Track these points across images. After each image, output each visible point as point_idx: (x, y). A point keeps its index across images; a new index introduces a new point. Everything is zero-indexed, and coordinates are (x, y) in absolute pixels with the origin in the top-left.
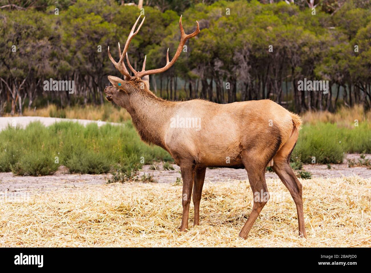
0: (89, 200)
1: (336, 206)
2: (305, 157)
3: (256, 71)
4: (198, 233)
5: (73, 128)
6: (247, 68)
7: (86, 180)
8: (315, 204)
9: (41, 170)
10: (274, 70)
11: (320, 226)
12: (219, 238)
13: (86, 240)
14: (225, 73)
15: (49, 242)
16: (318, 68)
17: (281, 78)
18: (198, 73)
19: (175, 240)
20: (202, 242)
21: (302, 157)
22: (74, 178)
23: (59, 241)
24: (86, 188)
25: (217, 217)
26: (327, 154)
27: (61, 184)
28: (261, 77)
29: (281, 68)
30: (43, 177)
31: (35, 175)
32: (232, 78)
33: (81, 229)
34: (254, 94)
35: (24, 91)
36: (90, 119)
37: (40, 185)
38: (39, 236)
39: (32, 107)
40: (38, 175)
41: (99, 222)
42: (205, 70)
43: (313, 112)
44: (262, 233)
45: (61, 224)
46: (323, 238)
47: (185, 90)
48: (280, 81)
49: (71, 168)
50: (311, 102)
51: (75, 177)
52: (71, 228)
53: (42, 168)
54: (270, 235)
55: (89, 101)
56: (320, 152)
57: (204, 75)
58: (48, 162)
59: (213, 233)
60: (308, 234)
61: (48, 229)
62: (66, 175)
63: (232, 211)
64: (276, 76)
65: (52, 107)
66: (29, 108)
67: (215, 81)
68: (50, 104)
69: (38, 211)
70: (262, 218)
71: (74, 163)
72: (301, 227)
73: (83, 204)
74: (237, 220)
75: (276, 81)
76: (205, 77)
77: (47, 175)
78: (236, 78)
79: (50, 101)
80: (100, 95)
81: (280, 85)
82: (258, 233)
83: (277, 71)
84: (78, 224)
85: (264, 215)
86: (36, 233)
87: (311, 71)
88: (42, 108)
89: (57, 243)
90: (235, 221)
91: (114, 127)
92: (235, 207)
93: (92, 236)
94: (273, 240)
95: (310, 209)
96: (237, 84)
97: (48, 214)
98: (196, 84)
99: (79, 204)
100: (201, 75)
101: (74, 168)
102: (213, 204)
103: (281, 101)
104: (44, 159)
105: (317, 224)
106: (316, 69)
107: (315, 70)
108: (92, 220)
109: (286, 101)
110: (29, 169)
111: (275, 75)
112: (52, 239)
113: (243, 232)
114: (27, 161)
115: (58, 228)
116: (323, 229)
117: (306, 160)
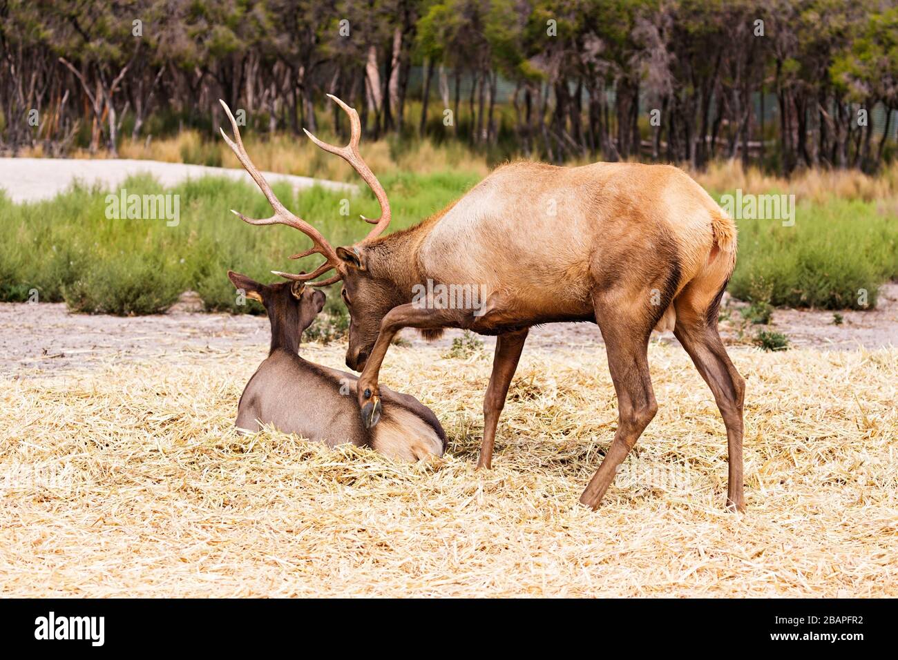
0: (226, 391)
1: (829, 430)
2: (784, 291)
3: (689, 67)
4: (481, 488)
5: (229, 197)
6: (665, 58)
7: (241, 331)
8: (778, 423)
9: (134, 300)
10: (733, 66)
11: (782, 483)
12: (531, 504)
13: (204, 496)
14: (611, 69)
15: (114, 497)
16: (840, 63)
17: (747, 86)
18: (545, 67)
19: (421, 506)
20: (486, 513)
21: (775, 292)
22: (214, 324)
23: (137, 498)
24: (234, 354)
25: (531, 449)
26: (837, 285)
27: (176, 341)
28: (701, 81)
29: (750, 61)
30: (140, 319)
31: (121, 314)
32: (630, 82)
33: (197, 467)
34: (681, 122)
35: (125, 94)
36: (279, 171)
37: (126, 341)
38: (90, 482)
39: (142, 133)
40: (126, 312)
41: (242, 451)
42: (562, 59)
43: (824, 171)
44: (638, 494)
45: (147, 453)
46: (786, 514)
47: (515, 104)
48: (745, 93)
49: (210, 299)
50: (821, 145)
51: (217, 321)
52: (171, 465)
53: (138, 296)
54: (658, 501)
55: (281, 126)
56: (821, 280)
57: (560, 72)
58: (152, 283)
59: (517, 492)
60: (752, 501)
61: (114, 466)
62: (197, 315)
63: (573, 432)
64: (738, 81)
65: (189, 138)
66: (134, 137)
67: (587, 87)
68: (185, 130)
69: (97, 417)
70: (642, 454)
71: (218, 287)
72: (734, 485)
73: (213, 402)
74: (580, 458)
75: (736, 93)
76: (563, 77)
77: (149, 314)
78: (638, 81)
79: (186, 121)
80: (308, 110)
81: (747, 101)
82: (628, 495)
83: (740, 68)
84: (190, 455)
85: (647, 447)
86: (84, 474)
87: (822, 70)
88: (163, 139)
89: (132, 503)
90: (576, 462)
91: (330, 194)
92: (580, 424)
93: (219, 486)
94: (662, 515)
95: (765, 436)
96: (641, 97)
97: (123, 425)
98: (543, 94)
99: (203, 401)
100: (551, 72)
101: (217, 300)
102: (526, 415)
103: (748, 140)
104: (142, 275)
105: (775, 478)
106: (834, 66)
107: (832, 70)
108: (224, 445)
109: (761, 140)
110: (107, 299)
111: (734, 77)
112: (120, 491)
113: (590, 491)
114: (102, 279)
115: (140, 464)
116: (790, 490)
117: (785, 299)
